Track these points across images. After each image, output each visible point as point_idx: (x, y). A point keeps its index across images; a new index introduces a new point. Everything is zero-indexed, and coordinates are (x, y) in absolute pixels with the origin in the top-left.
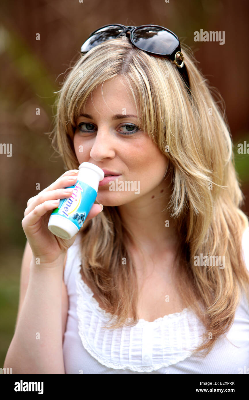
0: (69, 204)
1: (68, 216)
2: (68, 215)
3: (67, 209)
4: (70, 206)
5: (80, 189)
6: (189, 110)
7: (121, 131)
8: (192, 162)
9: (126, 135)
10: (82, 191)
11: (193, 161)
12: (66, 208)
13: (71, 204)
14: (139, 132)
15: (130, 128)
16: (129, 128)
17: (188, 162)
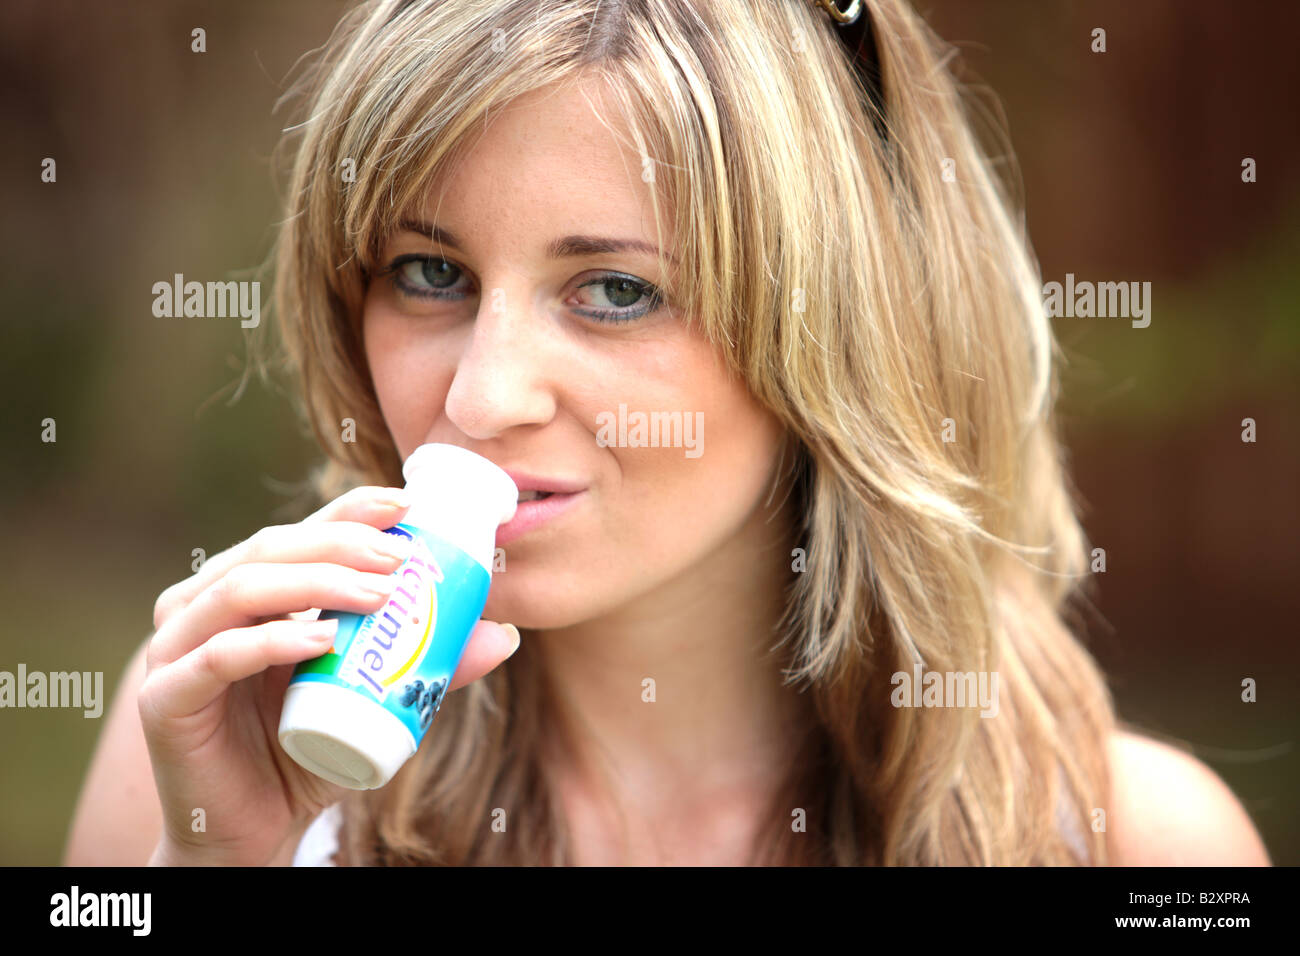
0: (386, 640)
1: (381, 690)
2: (382, 687)
3: (378, 660)
4: (388, 647)
5: (432, 568)
7: (581, 302)
8: (894, 443)
9: (606, 325)
10: (440, 578)
11: (897, 438)
12: (371, 657)
13: (393, 636)
15: (624, 290)
16: (619, 294)
17: (876, 448)
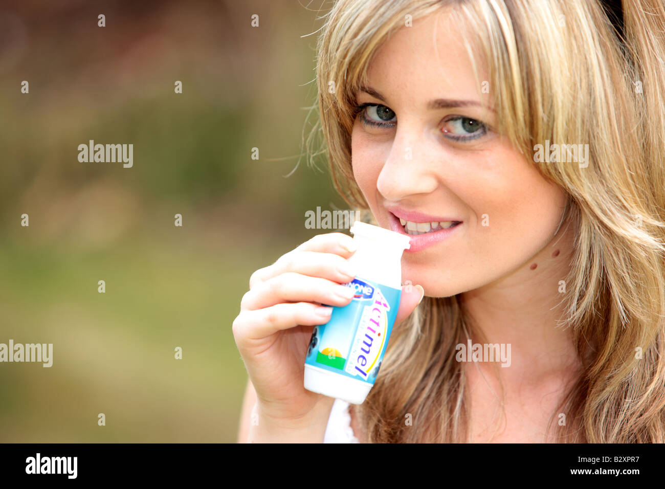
0: (367, 348)
1: (365, 374)
2: (366, 373)
3: (364, 360)
4: (368, 352)
5: (385, 305)
6: (614, 83)
7: (449, 131)
8: (619, 203)
9: (460, 143)
10: (388, 309)
11: (620, 201)
12: (361, 359)
13: (370, 346)
14: (489, 135)
15: (471, 123)
16: (470, 126)
17: (608, 205)
